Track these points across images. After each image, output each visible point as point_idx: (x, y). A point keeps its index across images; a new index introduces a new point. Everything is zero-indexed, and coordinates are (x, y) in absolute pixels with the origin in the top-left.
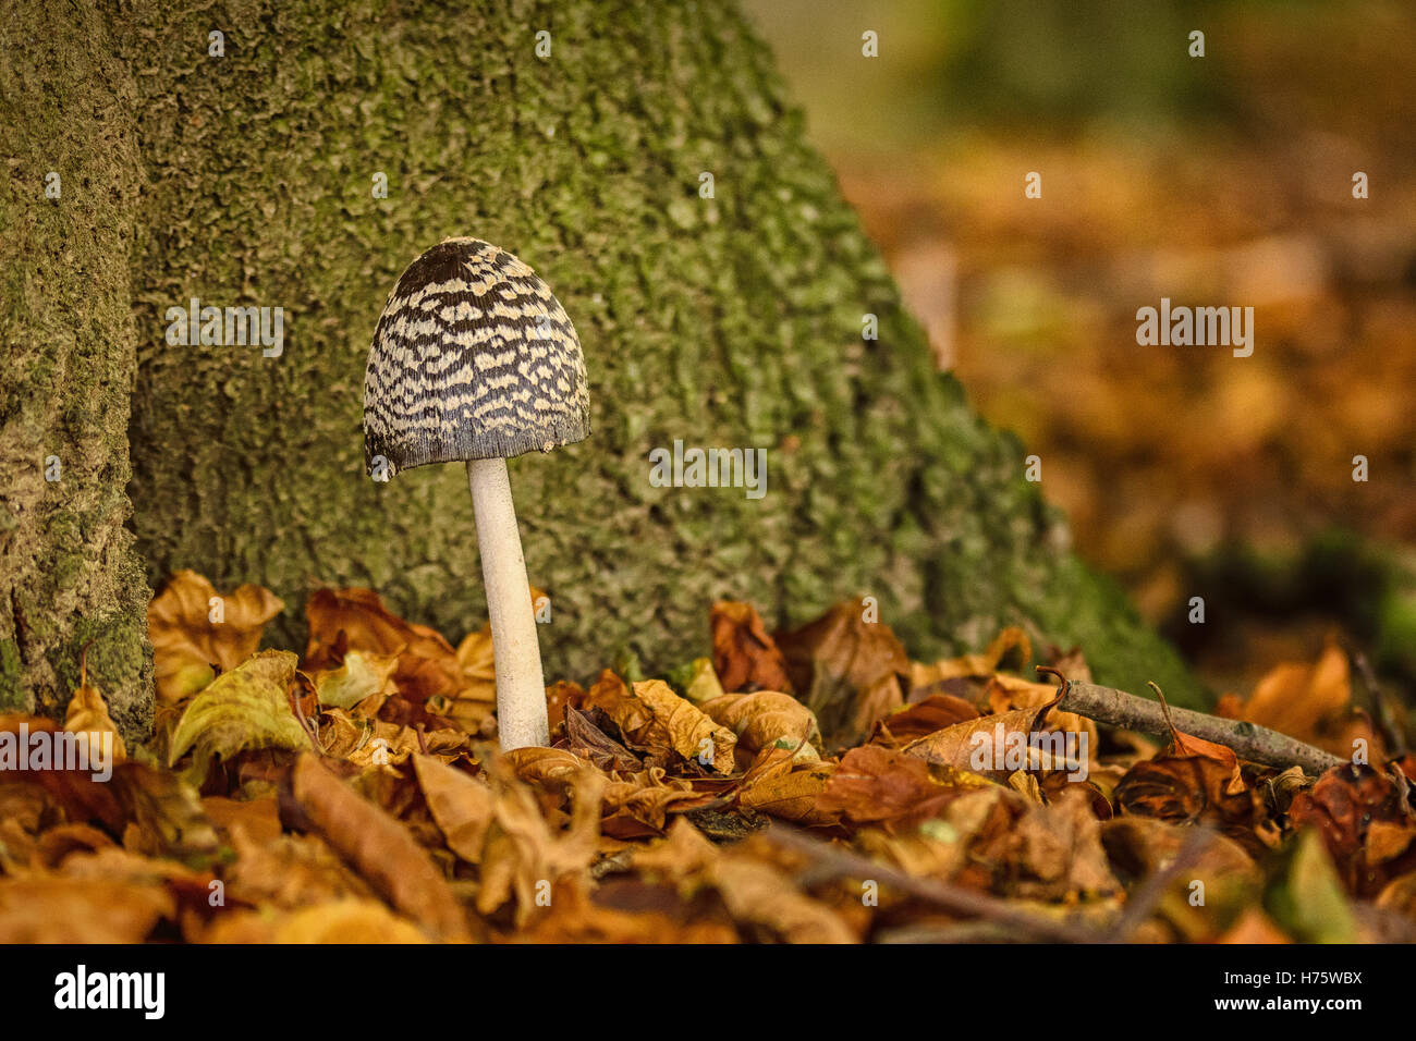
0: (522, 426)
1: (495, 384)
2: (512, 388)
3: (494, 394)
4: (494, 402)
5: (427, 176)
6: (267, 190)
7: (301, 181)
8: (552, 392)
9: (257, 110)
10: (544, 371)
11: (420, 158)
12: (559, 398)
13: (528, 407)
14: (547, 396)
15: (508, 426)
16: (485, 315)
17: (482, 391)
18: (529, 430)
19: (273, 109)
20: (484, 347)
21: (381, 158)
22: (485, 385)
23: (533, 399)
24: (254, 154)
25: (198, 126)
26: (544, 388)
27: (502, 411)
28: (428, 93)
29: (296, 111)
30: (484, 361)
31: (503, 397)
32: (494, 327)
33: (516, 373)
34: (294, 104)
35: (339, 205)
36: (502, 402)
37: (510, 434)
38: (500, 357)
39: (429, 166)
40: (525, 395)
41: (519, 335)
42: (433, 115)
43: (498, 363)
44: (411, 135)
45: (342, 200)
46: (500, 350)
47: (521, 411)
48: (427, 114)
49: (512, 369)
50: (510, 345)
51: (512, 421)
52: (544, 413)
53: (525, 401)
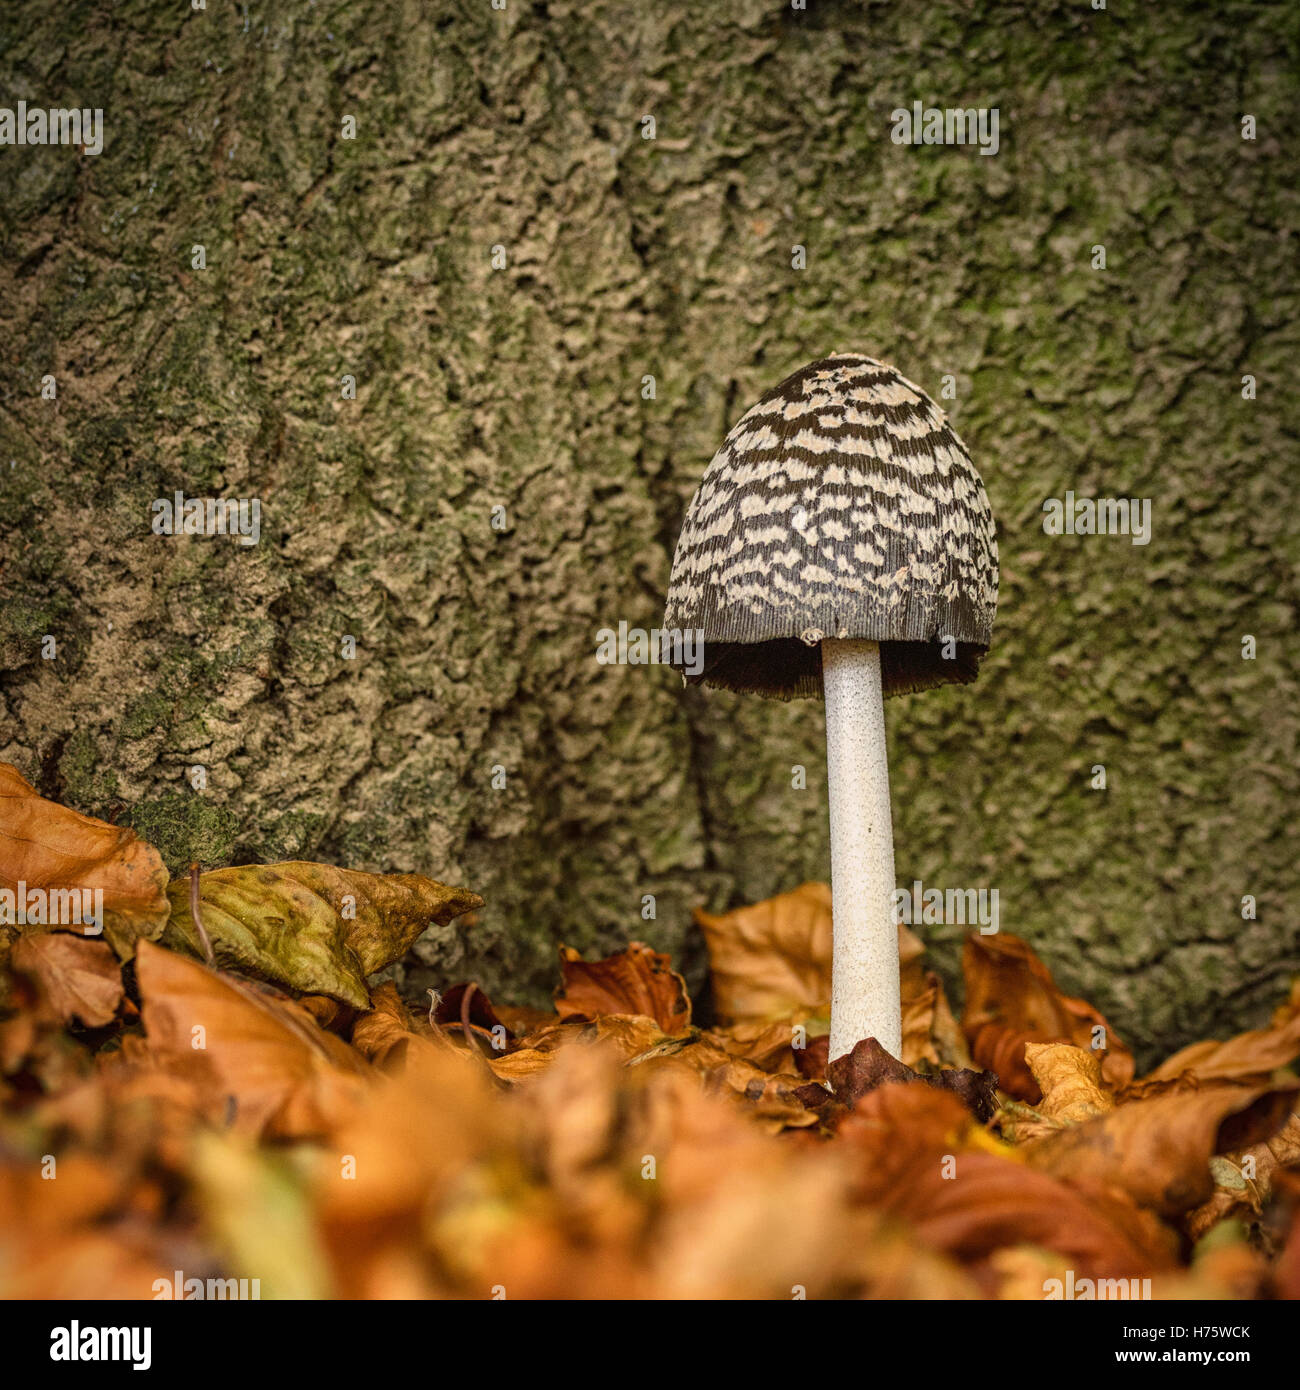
0: (775, 601)
1: (753, 537)
2: (775, 545)
3: (749, 551)
4: (747, 562)
5: (1174, 361)
6: (880, 340)
7: (943, 337)
8: (842, 563)
9: (853, 221)
10: (835, 529)
11: (1161, 331)
12: (852, 570)
13: (793, 575)
14: (832, 567)
15: (756, 599)
16: (782, 443)
17: (737, 545)
18: (784, 609)
19: (874, 222)
20: (760, 488)
21: (1091, 322)
22: (741, 538)
23: (801, 565)
24: (853, 285)
25: (758, 231)
26: (828, 552)
27: (755, 577)
28: (1168, 236)
29: (916, 229)
30: (752, 506)
31: (760, 557)
32: (782, 460)
33: (787, 525)
34: (913, 220)
35: (1021, 384)
36: (758, 564)
37: (757, 609)
38: (773, 502)
39: (1177, 346)
40: (793, 557)
41: (812, 473)
42: (1176, 268)
43: (768, 510)
44: (1144, 296)
45: (1025, 375)
46: (778, 492)
47: (779, 580)
48: (1169, 267)
49: (784, 519)
50: (794, 487)
51: (763, 592)
52: (820, 587)
53: (789, 565)
